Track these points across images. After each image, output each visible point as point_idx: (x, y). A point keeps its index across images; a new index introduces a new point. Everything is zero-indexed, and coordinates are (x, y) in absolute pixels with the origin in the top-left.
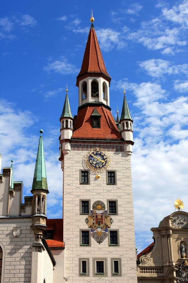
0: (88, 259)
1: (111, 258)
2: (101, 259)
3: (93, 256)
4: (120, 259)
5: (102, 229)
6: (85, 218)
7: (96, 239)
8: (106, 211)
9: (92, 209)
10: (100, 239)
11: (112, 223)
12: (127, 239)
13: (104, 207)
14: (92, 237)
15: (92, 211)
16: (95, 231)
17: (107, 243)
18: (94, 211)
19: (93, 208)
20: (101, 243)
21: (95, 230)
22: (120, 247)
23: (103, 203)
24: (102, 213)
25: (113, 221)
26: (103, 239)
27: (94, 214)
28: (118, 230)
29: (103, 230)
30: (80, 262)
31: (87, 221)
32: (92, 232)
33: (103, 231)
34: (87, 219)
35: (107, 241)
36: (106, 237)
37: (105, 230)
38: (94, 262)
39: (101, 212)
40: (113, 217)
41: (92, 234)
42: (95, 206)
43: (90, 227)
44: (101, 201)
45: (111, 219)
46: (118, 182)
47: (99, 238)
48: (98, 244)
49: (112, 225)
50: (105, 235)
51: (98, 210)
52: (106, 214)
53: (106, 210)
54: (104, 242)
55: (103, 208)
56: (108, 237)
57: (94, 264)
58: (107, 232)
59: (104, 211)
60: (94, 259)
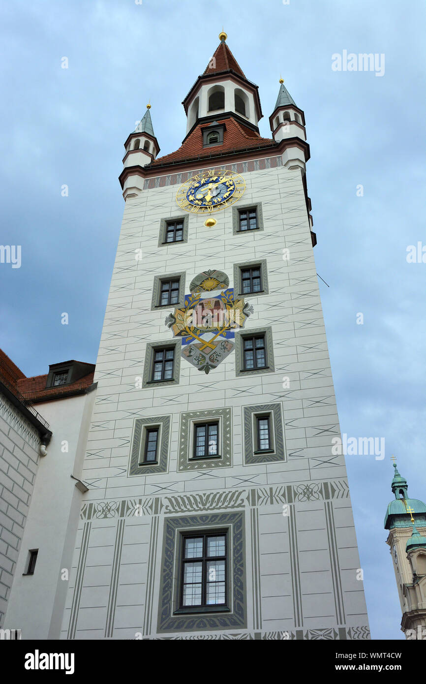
0: (166, 419)
1: (246, 408)
2: (210, 412)
3: (184, 409)
4: (277, 407)
5: (216, 333)
6: (168, 314)
7: (196, 362)
8: (231, 290)
9: (187, 292)
10: (210, 359)
11: (248, 316)
12: (300, 349)
13: (226, 282)
14: (182, 359)
15: (187, 297)
16: (196, 342)
17: (234, 366)
18: (195, 295)
19: (191, 290)
20: (212, 371)
21: (194, 339)
22: (277, 372)
23: (222, 274)
24: (219, 297)
25: (251, 310)
26: (219, 358)
27: (196, 300)
28: (270, 328)
29: (221, 335)
30: (137, 431)
31: (172, 321)
32: (183, 347)
33: (219, 338)
34: (171, 316)
35: (230, 361)
36: (229, 351)
37: (225, 334)
38: (184, 424)
39: (216, 293)
40: (251, 300)
41: (185, 350)
42: (198, 283)
43: (179, 335)
44: (215, 271)
45: (247, 305)
46: (266, 224)
47: (207, 357)
48: (204, 372)
49: (248, 319)
50: (226, 348)
51: (208, 290)
52: (231, 297)
53: (231, 286)
54: (220, 367)
55: (223, 285)
56: (234, 352)
57: (184, 431)
58: (233, 340)
59: (224, 290)
60: (186, 417)
